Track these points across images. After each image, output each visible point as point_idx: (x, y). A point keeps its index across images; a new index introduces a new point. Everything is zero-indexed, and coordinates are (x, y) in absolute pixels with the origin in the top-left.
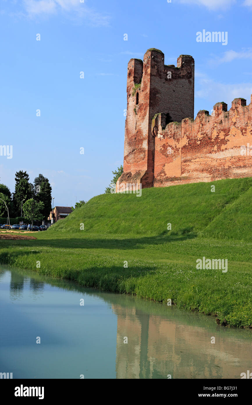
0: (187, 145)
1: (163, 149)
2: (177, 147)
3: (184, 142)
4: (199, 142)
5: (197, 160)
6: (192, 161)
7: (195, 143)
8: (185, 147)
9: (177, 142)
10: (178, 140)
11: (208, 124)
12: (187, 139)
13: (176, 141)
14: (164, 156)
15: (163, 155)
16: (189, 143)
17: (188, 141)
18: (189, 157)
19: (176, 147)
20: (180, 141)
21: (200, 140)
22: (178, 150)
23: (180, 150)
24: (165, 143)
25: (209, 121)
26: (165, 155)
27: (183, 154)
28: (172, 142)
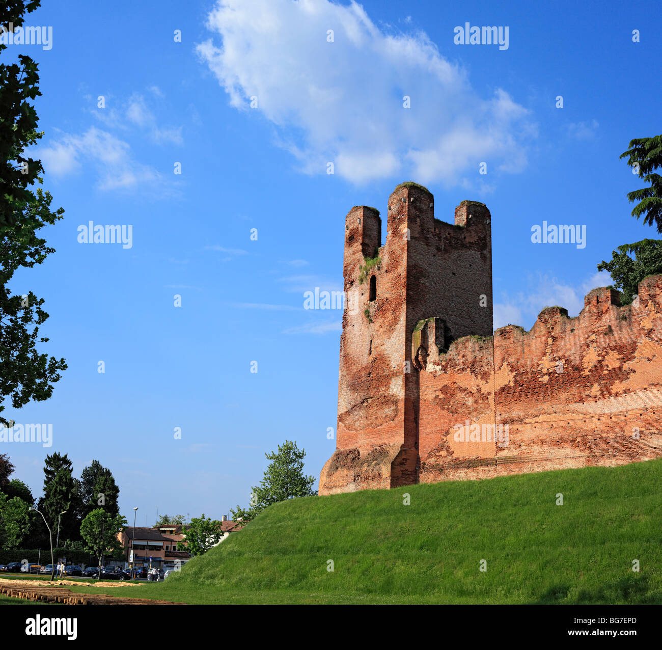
0: (512, 384)
1: (442, 396)
2: (483, 391)
3: (504, 378)
4: (546, 378)
5: (541, 418)
6: (527, 421)
7: (535, 379)
8: (504, 390)
9: (481, 379)
10: (485, 376)
11: (569, 335)
12: (510, 373)
13: (480, 377)
14: (445, 412)
15: (443, 409)
16: (516, 382)
17: (515, 377)
18: (517, 412)
19: (479, 390)
20: (491, 377)
21: (549, 374)
22: (485, 397)
23: (492, 397)
24: (446, 382)
25: (572, 331)
26: (448, 409)
27: (499, 407)
28: (469, 381)
